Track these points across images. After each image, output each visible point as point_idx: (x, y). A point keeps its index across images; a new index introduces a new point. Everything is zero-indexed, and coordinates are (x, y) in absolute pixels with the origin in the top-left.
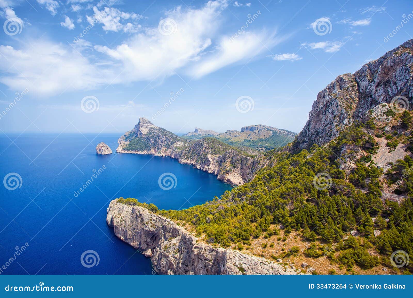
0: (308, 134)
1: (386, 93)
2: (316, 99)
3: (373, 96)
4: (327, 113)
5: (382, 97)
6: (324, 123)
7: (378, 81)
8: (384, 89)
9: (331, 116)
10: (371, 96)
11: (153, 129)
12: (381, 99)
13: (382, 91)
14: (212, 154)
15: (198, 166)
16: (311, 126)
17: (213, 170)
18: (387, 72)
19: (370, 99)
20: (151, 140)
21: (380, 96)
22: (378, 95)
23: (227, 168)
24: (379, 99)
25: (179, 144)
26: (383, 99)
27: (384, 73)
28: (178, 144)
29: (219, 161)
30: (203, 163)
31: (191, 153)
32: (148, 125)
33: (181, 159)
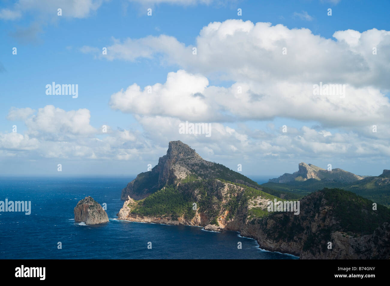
11: (200, 166)
20: (196, 192)
25: (260, 204)
28: (259, 202)
29: (364, 249)
30: (321, 252)
31: (290, 224)
32: (189, 159)
33: (266, 239)
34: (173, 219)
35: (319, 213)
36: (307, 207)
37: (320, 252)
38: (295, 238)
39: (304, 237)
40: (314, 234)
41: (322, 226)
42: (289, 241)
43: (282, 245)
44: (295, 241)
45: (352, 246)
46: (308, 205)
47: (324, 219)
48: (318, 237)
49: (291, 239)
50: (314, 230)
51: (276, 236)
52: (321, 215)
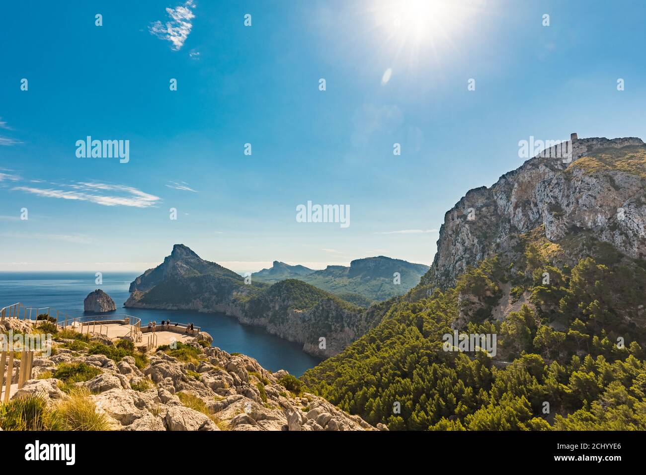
0: (436, 274)
1: (526, 217)
2: (443, 223)
3: (512, 221)
4: (457, 244)
5: (522, 223)
6: (454, 259)
7: (516, 201)
8: (522, 212)
9: (461, 248)
10: (509, 222)
12: (521, 226)
13: (521, 214)
14: (297, 308)
15: (272, 330)
16: (440, 263)
17: (296, 335)
18: (526, 189)
19: (508, 226)
21: (519, 221)
22: (517, 219)
23: (320, 330)
24: (518, 225)
26: (524, 225)
27: (522, 190)
29: (307, 319)
30: (281, 324)
31: (261, 306)
32: (189, 258)
33: (244, 317)
34: (173, 306)
35: (281, 296)
36: (273, 293)
37: (279, 323)
38: (264, 315)
39: (270, 314)
40: (277, 311)
41: (283, 305)
42: (260, 317)
43: (255, 321)
44: (264, 317)
45: (300, 318)
46: (275, 291)
47: (284, 301)
48: (279, 313)
49: (262, 316)
50: (277, 308)
51: (251, 314)
52: (282, 298)
